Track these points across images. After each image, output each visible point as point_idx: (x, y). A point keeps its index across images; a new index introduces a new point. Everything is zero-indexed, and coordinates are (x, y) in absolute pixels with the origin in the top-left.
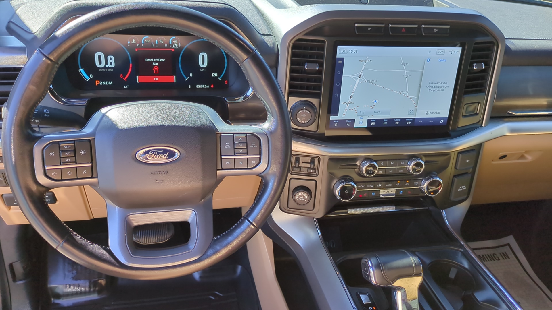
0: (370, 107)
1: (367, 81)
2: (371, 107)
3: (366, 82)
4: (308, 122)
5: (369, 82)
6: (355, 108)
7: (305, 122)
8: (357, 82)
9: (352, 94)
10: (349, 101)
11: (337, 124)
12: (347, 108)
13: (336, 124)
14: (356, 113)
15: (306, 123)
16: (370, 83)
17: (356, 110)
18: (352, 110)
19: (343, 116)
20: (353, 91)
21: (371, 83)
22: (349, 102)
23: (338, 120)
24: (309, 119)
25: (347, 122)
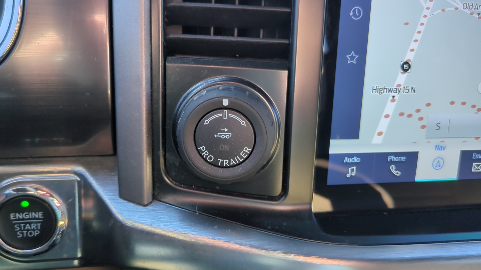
0: (469, 105)
1: (460, 7)
2: (474, 106)
3: (457, 9)
4: (241, 163)
5: (468, 11)
6: (418, 111)
7: (233, 162)
8: (428, 8)
9: (409, 56)
10: (397, 83)
11: (354, 168)
12: (390, 108)
13: (352, 170)
14: (423, 127)
15: (233, 166)
16: (472, 14)
17: (421, 119)
18: (410, 116)
19: (377, 140)
20: (414, 45)
21: (477, 16)
22: (399, 85)
23: (358, 155)
24: (247, 150)
25: (392, 162)
